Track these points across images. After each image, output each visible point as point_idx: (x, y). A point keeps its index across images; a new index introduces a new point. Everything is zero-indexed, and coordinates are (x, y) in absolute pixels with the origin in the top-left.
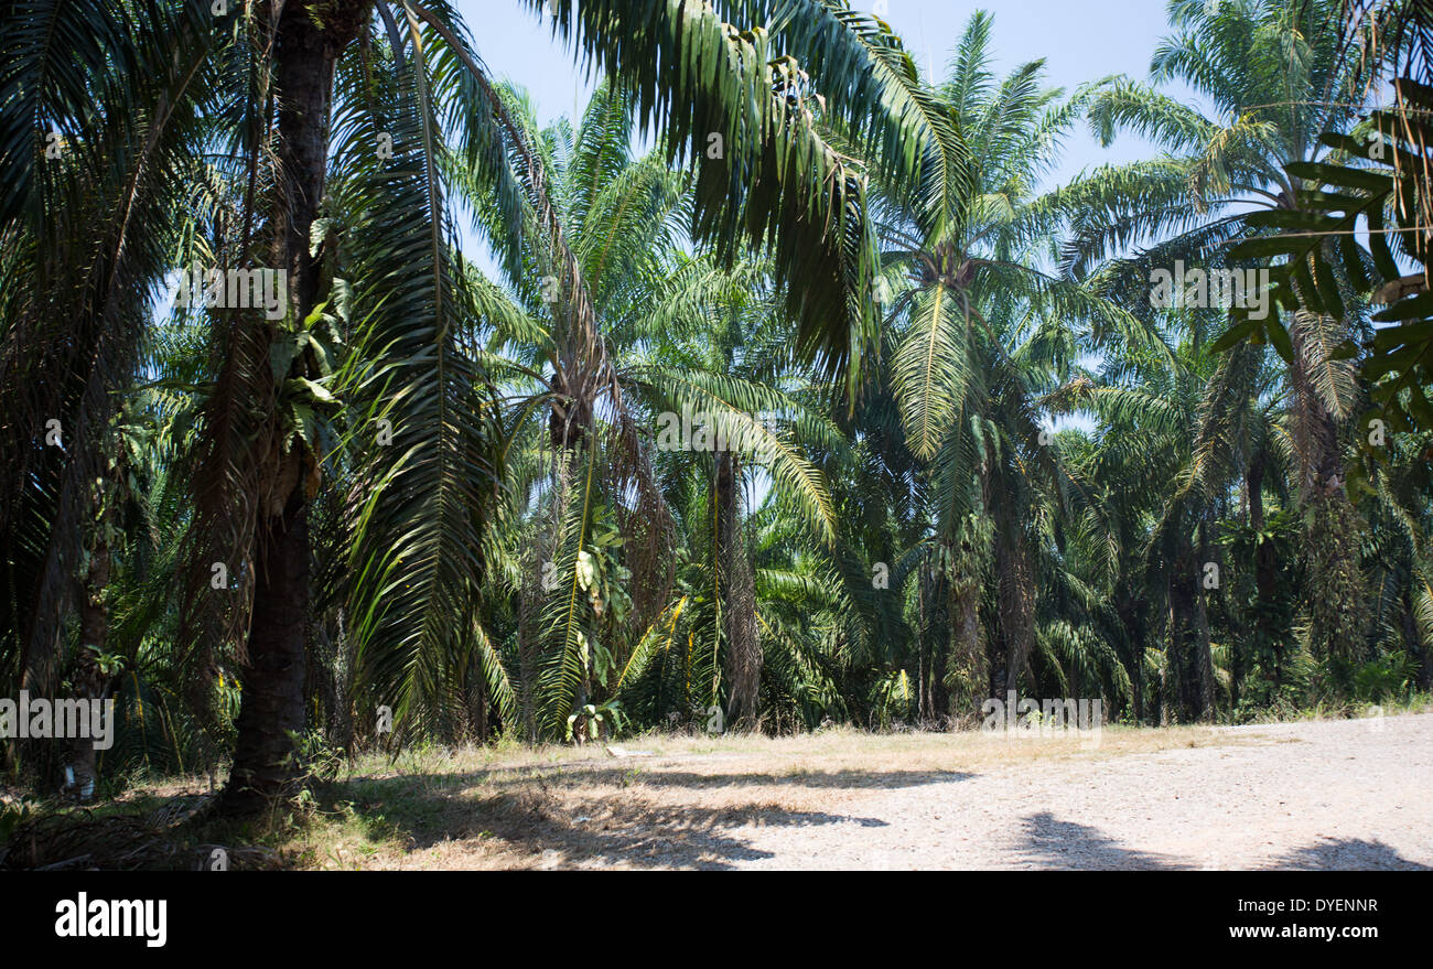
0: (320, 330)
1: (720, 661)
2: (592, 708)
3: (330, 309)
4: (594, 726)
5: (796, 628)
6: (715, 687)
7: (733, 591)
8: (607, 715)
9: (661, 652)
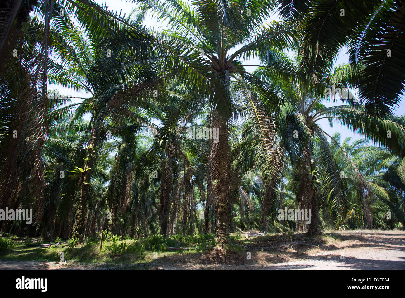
0: (315, 173)
1: (363, 219)
2: (343, 226)
3: (316, 170)
4: (344, 228)
5: (376, 214)
6: (363, 223)
7: (364, 208)
8: (346, 227)
9: (350, 218)
